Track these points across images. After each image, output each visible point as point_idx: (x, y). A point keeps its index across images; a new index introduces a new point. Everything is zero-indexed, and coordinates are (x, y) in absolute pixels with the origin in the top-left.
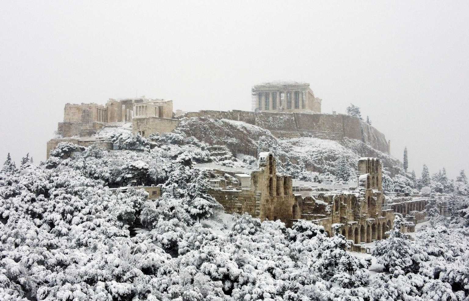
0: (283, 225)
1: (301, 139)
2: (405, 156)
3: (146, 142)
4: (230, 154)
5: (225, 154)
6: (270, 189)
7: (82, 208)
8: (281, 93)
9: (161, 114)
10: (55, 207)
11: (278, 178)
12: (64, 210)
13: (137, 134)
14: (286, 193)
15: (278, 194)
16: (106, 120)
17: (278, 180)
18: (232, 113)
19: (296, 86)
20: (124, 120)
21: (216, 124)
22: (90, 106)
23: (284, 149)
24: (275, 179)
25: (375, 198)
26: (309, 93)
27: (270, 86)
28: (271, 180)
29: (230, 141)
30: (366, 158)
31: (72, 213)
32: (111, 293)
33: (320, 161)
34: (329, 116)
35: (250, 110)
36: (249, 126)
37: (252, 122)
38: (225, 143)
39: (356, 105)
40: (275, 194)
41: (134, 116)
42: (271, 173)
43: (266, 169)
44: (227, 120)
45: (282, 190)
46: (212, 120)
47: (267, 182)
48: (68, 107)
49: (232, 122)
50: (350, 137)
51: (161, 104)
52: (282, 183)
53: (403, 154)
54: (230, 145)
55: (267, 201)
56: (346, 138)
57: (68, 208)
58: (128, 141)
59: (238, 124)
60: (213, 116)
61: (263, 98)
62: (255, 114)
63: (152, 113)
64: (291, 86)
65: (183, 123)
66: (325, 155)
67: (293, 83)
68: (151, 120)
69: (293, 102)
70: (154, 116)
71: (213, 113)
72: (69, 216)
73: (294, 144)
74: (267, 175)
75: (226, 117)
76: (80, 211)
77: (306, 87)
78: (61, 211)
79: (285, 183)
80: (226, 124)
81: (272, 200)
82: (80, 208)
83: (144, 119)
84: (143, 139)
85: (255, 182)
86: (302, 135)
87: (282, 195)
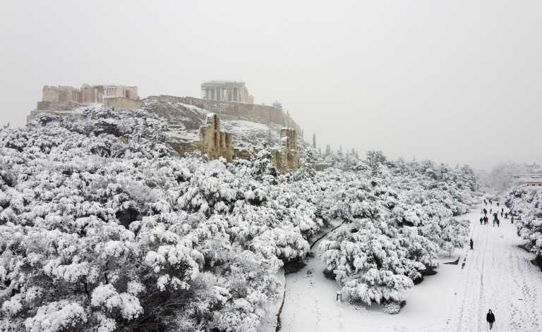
0: (225, 160)
1: (239, 121)
2: (314, 139)
3: (115, 114)
4: (184, 128)
5: (180, 127)
6: (215, 141)
7: (59, 144)
8: (223, 89)
9: (128, 96)
10: (34, 142)
11: (221, 133)
12: (43, 144)
13: (107, 108)
14: (227, 146)
15: (221, 146)
16: (80, 100)
17: (221, 135)
18: (185, 99)
19: (235, 84)
20: (96, 101)
21: (173, 106)
22: (66, 89)
23: (226, 127)
24: (218, 134)
25: (293, 155)
26: (245, 89)
27: (215, 84)
28: (215, 134)
29: (184, 119)
30: (286, 128)
31: (50, 147)
32: (85, 180)
33: (253, 138)
34: (259, 106)
35: (200, 98)
36: (199, 110)
37: (202, 107)
38: (180, 121)
39: (279, 102)
40: (219, 145)
41: (105, 96)
42: (215, 129)
43: (212, 125)
44: (181, 104)
45: (224, 143)
46: (170, 103)
47: (212, 136)
48: (46, 89)
49: (185, 105)
50: (275, 122)
51: (128, 89)
52: (224, 138)
53: (312, 137)
54: (185, 123)
55: (213, 150)
56: (272, 124)
57: (46, 142)
58: (100, 113)
59: (191, 107)
60: (170, 101)
61: (210, 92)
62: (203, 101)
63: (120, 94)
64: (232, 84)
65: (146, 104)
66: (257, 133)
67: (233, 82)
68: (119, 100)
69: (232, 95)
70: (122, 96)
71: (171, 98)
72: (47, 149)
73: (233, 124)
74: (212, 130)
75: (180, 101)
76: (57, 146)
77: (242, 84)
78: (40, 144)
79: (226, 138)
80: (181, 107)
81: (217, 150)
82: (57, 144)
83: (113, 99)
84: (112, 112)
85: (204, 135)
86: (239, 119)
87: (224, 146)
